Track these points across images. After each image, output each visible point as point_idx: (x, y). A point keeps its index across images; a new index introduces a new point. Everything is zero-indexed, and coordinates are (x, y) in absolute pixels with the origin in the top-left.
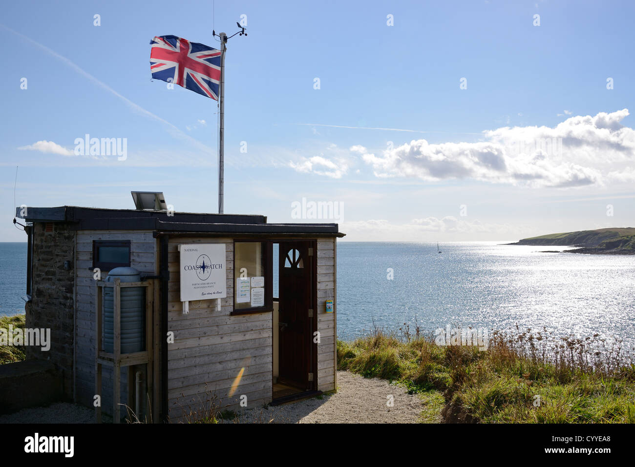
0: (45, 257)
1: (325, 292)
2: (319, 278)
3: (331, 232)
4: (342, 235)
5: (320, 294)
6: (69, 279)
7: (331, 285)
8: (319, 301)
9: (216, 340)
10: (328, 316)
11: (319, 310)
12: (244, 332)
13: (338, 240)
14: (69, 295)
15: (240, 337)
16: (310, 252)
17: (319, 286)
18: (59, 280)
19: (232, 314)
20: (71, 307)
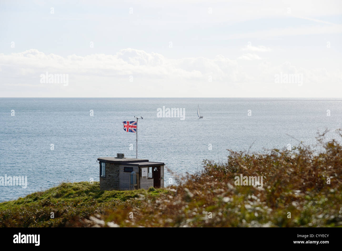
0: (111, 169)
1: (162, 175)
2: (161, 173)
3: (163, 164)
4: (165, 165)
5: (161, 176)
6: (118, 173)
7: (163, 174)
8: (161, 177)
9: (146, 183)
10: (163, 180)
11: (161, 179)
12: (150, 182)
13: (164, 166)
14: (118, 176)
15: (149, 183)
16: (159, 168)
17: (161, 174)
18: (115, 173)
19: (148, 179)
20: (119, 178)
